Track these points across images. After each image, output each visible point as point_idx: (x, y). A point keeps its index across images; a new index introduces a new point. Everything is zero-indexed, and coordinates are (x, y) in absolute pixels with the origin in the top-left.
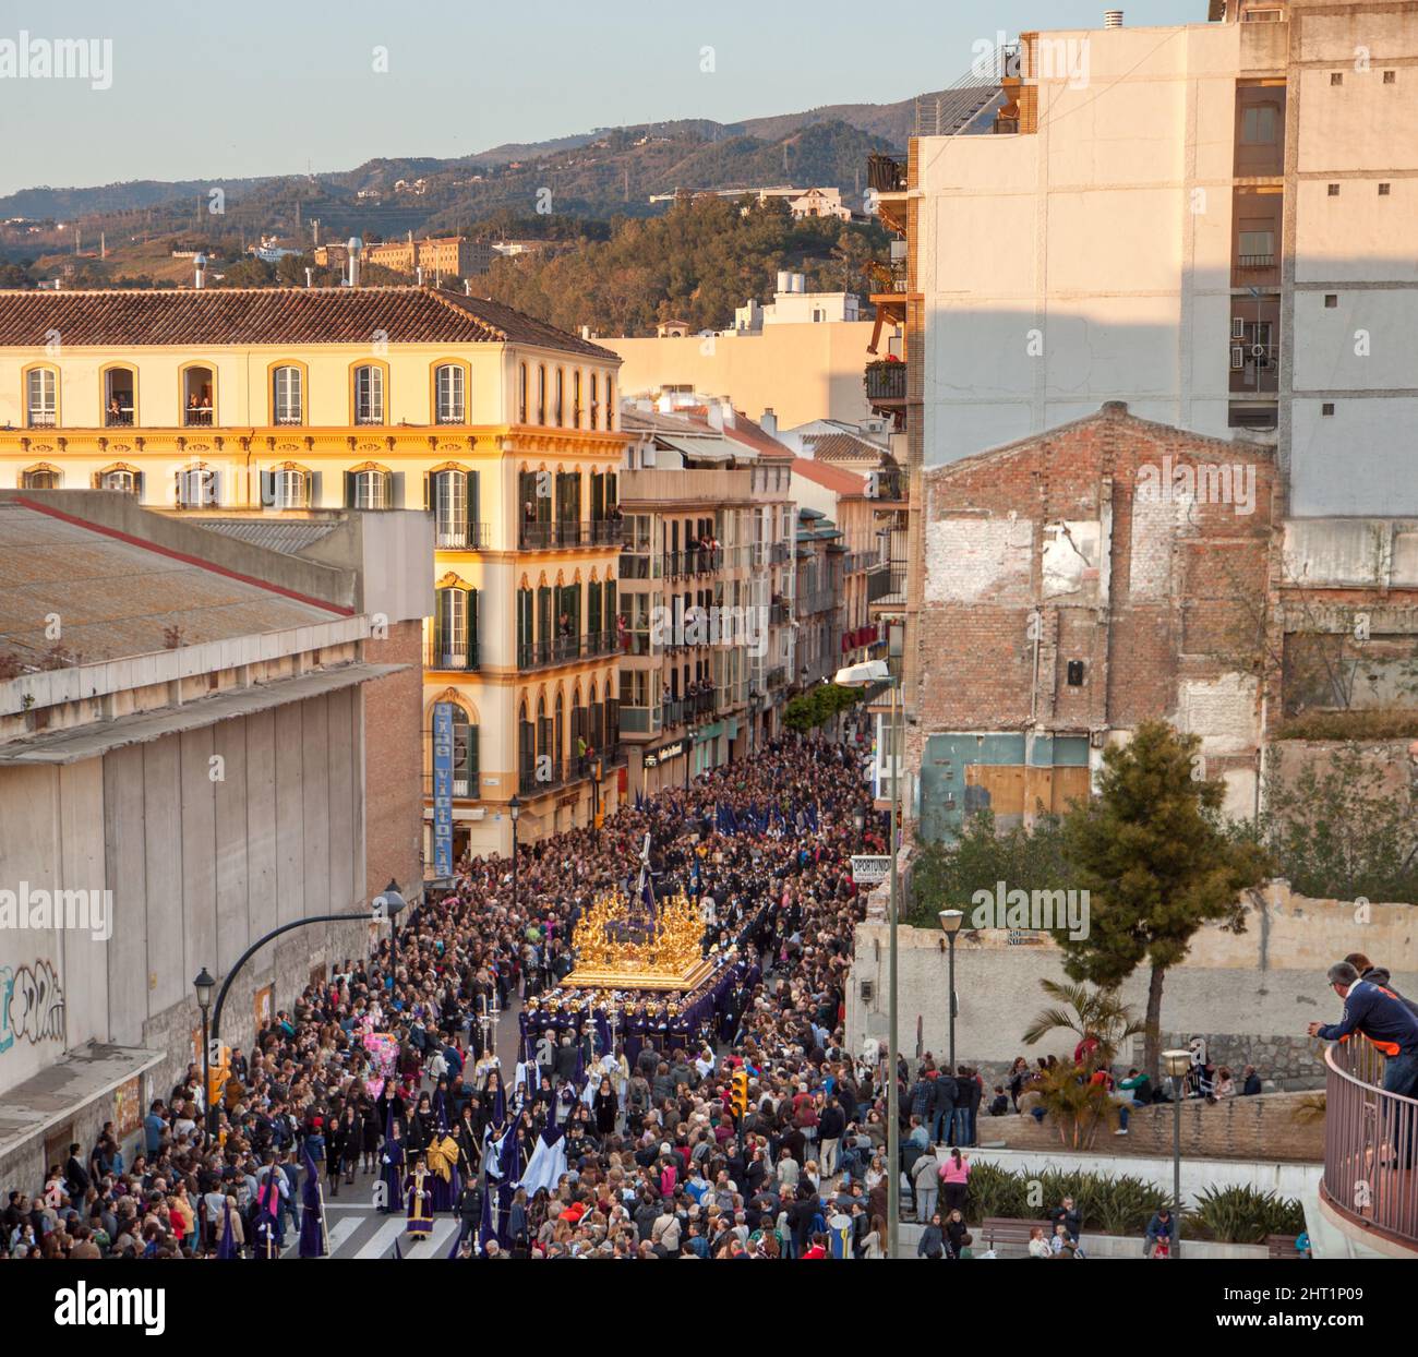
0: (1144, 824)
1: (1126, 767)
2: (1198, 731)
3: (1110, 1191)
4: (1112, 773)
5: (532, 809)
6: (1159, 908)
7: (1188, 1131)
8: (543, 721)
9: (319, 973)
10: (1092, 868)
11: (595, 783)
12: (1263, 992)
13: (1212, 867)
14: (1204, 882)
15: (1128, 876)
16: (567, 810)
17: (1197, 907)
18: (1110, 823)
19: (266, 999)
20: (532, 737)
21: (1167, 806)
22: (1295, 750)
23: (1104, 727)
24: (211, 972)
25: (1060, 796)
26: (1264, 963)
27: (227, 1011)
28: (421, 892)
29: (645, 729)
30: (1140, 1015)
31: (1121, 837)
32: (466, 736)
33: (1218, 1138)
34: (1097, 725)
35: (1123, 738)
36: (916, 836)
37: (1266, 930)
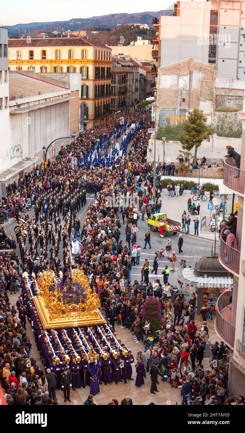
0: (195, 124)
1: (192, 115)
2: (203, 110)
3: (189, 183)
4: (190, 116)
5: (97, 121)
6: (197, 138)
7: (201, 173)
8: (98, 106)
9: (62, 147)
10: (186, 131)
11: (107, 116)
12: (212, 151)
13: (205, 131)
14: (204, 134)
15: (192, 132)
16: (102, 121)
17: (203, 138)
18: (189, 124)
19: (54, 151)
20: (97, 109)
21: (198, 121)
22: (218, 113)
23: (188, 109)
24: (45, 147)
25: (181, 119)
26: (213, 147)
27: (48, 153)
28: (79, 134)
29: (115, 108)
30: (194, 155)
31: (191, 126)
32: (86, 109)
33: (205, 175)
34: (187, 108)
35: (191, 110)
36: (159, 126)
37: (213, 141)
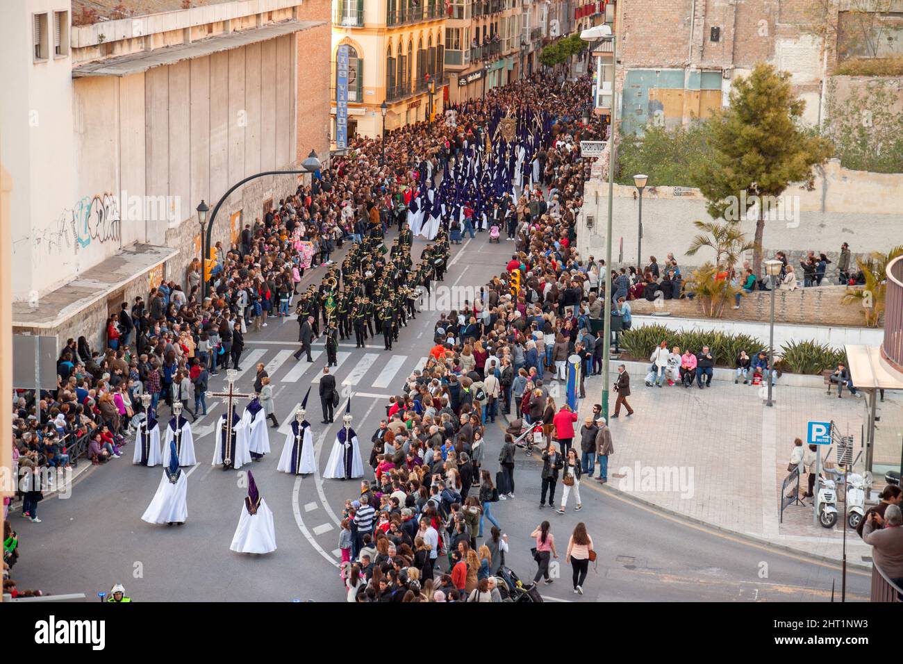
0: (757, 125)
1: (747, 92)
2: (789, 70)
3: (731, 343)
4: (738, 94)
5: (393, 109)
6: (764, 176)
7: (778, 308)
8: (401, 57)
9: (269, 203)
10: (725, 151)
11: (431, 95)
12: (822, 226)
13: (796, 152)
14: (791, 160)
15: (747, 156)
16: (414, 110)
17: (787, 175)
18: (737, 124)
19: (237, 219)
20: (394, 66)
21: (771, 115)
22: (844, 81)
23: (732, 66)
24: (206, 203)
25: (704, 107)
26: (824, 209)
27: (215, 225)
28: (328, 156)
29: (459, 63)
30: (750, 238)
31: (743, 133)
32: (355, 65)
33: (794, 312)
34: (727, 65)
35: (745, 73)
36: (619, 130)
37: (825, 189)
